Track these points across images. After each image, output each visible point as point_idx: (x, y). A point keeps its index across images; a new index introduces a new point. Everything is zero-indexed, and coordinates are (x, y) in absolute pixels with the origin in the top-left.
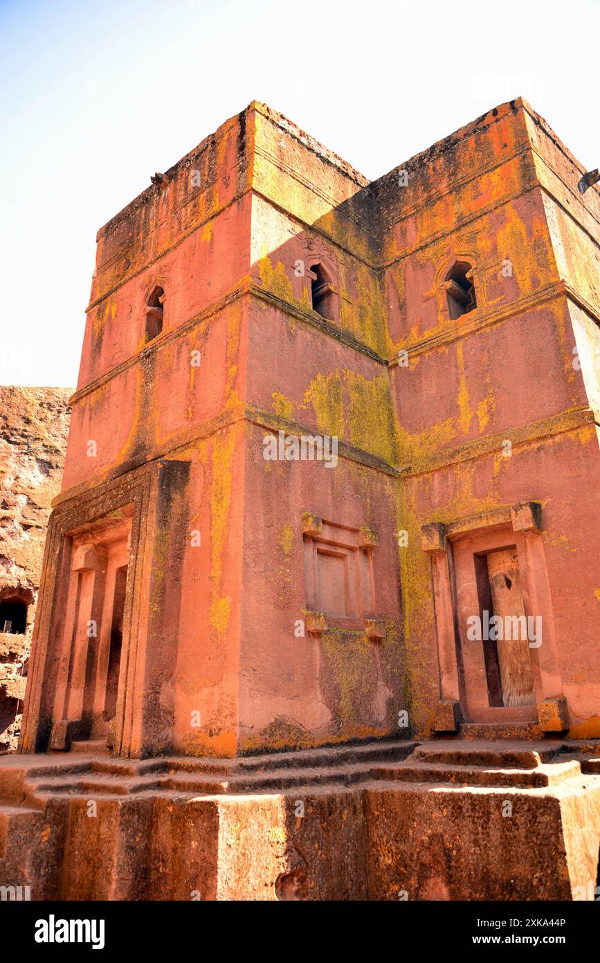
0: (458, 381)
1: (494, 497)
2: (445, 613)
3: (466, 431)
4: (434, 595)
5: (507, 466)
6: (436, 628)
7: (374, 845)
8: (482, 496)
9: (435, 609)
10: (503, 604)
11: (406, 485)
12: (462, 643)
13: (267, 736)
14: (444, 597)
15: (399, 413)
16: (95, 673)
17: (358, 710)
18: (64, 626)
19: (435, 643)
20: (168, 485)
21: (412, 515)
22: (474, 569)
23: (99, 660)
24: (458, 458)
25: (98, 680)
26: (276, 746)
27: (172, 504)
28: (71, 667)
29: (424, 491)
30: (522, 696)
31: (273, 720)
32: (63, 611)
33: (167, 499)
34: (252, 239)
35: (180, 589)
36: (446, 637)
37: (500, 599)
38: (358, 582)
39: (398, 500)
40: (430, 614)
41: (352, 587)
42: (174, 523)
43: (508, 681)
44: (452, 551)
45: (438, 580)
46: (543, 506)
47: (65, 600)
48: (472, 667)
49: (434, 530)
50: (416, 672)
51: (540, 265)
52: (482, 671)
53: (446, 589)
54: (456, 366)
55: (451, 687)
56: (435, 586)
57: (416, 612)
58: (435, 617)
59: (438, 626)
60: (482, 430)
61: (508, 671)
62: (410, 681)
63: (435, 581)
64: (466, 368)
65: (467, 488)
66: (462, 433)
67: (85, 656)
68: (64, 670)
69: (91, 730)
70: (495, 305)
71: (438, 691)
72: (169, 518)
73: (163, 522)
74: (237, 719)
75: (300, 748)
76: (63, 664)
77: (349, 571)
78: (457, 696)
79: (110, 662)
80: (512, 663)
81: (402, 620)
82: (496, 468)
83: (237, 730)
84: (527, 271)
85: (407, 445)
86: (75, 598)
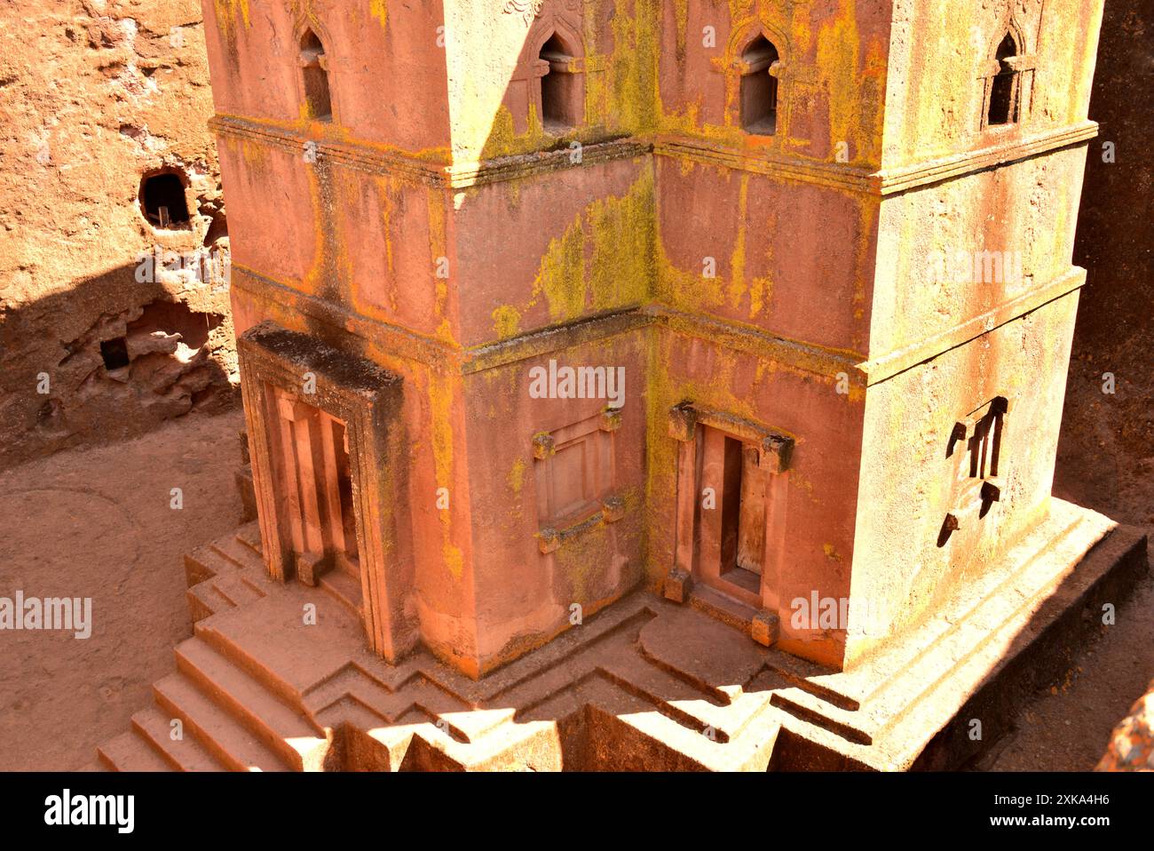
0: (736, 231)
1: (750, 404)
2: (687, 492)
3: (736, 305)
4: (678, 471)
5: (771, 378)
6: (677, 502)
7: (593, 742)
8: (741, 397)
9: (677, 484)
10: (751, 478)
11: (662, 333)
12: (702, 516)
13: (504, 654)
14: (687, 477)
15: (663, 225)
16: (328, 512)
17: (591, 592)
18: (285, 465)
19: (674, 517)
20: (382, 420)
21: (664, 372)
22: (723, 451)
23: (329, 499)
24: (721, 339)
25: (332, 518)
26: (512, 658)
27: (389, 437)
28: (302, 505)
29: (680, 350)
30: (754, 563)
31: (509, 640)
32: (281, 453)
33: (382, 433)
34: (449, 82)
35: (410, 514)
36: (686, 514)
37: (749, 472)
38: (597, 463)
39: (650, 351)
40: (672, 487)
41: (590, 468)
42: (394, 454)
43: (744, 547)
44: (703, 435)
45: (684, 458)
46: (796, 444)
47: (279, 441)
48: (709, 538)
49: (682, 421)
50: (654, 532)
51: (863, 127)
52: (718, 546)
53: (691, 471)
54: (736, 207)
55: (685, 557)
56: (680, 463)
57: (659, 478)
58: (677, 493)
59: (679, 500)
60: (752, 316)
61: (745, 538)
62: (648, 536)
63: (681, 457)
64: (748, 219)
65: (725, 376)
66: (730, 304)
67: (316, 502)
68: (295, 507)
69: (335, 561)
70: (796, 149)
71: (672, 558)
72: (388, 453)
73: (383, 461)
74: (477, 652)
75: (535, 649)
76: (293, 503)
77: (588, 455)
78: (689, 568)
79: (343, 509)
80: (750, 534)
81: (644, 479)
82: (758, 374)
83: (478, 661)
84: (845, 125)
85: (667, 278)
86: (290, 440)
